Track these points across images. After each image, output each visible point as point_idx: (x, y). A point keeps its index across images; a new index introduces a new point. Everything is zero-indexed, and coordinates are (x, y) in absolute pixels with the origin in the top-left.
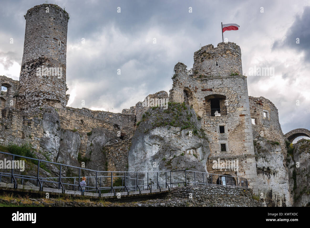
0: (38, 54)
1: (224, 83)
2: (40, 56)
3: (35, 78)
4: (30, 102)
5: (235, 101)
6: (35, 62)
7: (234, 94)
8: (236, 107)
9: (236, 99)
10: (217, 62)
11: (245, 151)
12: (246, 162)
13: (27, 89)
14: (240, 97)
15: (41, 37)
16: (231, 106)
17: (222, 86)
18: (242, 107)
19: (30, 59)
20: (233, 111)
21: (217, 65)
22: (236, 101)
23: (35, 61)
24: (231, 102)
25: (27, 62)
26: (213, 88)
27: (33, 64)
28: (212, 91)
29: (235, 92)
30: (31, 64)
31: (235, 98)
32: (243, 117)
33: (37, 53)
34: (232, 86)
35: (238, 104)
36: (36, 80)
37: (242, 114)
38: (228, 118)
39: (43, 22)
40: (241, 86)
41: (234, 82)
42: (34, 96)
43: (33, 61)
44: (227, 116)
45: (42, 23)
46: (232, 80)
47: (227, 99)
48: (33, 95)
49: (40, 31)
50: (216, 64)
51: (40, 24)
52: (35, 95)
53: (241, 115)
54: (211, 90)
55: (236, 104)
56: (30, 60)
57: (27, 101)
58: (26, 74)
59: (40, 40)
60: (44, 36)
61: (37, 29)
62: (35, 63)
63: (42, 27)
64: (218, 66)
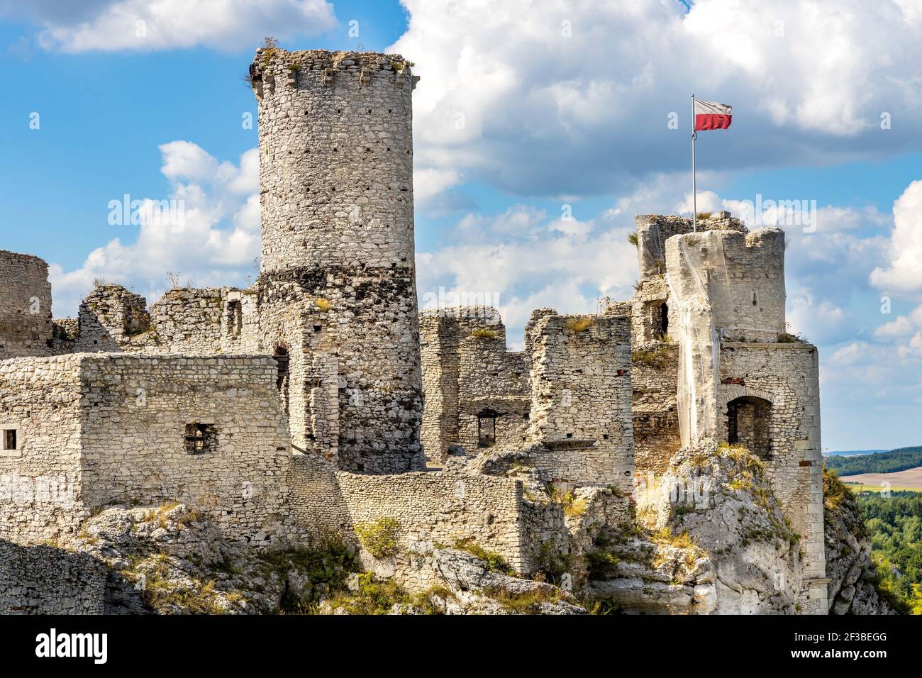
0: (387, 250)
1: (771, 364)
2: (396, 260)
3: (387, 338)
4: (378, 419)
5: (791, 420)
6: (378, 276)
7: (791, 399)
8: (794, 438)
9: (794, 415)
10: (755, 294)
11: (808, 565)
12: (808, 598)
13: (355, 370)
14: (803, 410)
15: (390, 189)
16: (782, 434)
17: (765, 372)
18: (807, 438)
19: (349, 260)
20: (786, 450)
21: (755, 303)
22: (794, 419)
23: (377, 272)
24: (784, 422)
25: (332, 267)
26: (747, 376)
27: (370, 284)
28: (743, 385)
29: (793, 394)
30: (356, 281)
31: (791, 411)
32: (806, 468)
33: (381, 246)
34: (788, 375)
35: (797, 429)
36: (390, 345)
37: (805, 460)
38: (775, 468)
39: (391, 129)
40: (805, 375)
41: (791, 363)
42: (393, 404)
43: (369, 272)
44: (774, 462)
45: (389, 135)
46: (788, 355)
47: (775, 412)
48: (388, 398)
49: (383, 165)
50: (752, 300)
51: (382, 135)
52: (401, 403)
53: (803, 464)
54: (742, 383)
55: (794, 430)
56: (346, 263)
57: (363, 415)
58: (336, 310)
59: (387, 199)
60: (398, 184)
61: (368, 150)
62: (375, 280)
63: (389, 149)
64: (758, 308)
